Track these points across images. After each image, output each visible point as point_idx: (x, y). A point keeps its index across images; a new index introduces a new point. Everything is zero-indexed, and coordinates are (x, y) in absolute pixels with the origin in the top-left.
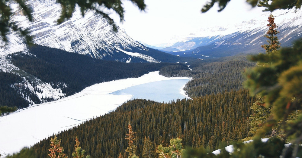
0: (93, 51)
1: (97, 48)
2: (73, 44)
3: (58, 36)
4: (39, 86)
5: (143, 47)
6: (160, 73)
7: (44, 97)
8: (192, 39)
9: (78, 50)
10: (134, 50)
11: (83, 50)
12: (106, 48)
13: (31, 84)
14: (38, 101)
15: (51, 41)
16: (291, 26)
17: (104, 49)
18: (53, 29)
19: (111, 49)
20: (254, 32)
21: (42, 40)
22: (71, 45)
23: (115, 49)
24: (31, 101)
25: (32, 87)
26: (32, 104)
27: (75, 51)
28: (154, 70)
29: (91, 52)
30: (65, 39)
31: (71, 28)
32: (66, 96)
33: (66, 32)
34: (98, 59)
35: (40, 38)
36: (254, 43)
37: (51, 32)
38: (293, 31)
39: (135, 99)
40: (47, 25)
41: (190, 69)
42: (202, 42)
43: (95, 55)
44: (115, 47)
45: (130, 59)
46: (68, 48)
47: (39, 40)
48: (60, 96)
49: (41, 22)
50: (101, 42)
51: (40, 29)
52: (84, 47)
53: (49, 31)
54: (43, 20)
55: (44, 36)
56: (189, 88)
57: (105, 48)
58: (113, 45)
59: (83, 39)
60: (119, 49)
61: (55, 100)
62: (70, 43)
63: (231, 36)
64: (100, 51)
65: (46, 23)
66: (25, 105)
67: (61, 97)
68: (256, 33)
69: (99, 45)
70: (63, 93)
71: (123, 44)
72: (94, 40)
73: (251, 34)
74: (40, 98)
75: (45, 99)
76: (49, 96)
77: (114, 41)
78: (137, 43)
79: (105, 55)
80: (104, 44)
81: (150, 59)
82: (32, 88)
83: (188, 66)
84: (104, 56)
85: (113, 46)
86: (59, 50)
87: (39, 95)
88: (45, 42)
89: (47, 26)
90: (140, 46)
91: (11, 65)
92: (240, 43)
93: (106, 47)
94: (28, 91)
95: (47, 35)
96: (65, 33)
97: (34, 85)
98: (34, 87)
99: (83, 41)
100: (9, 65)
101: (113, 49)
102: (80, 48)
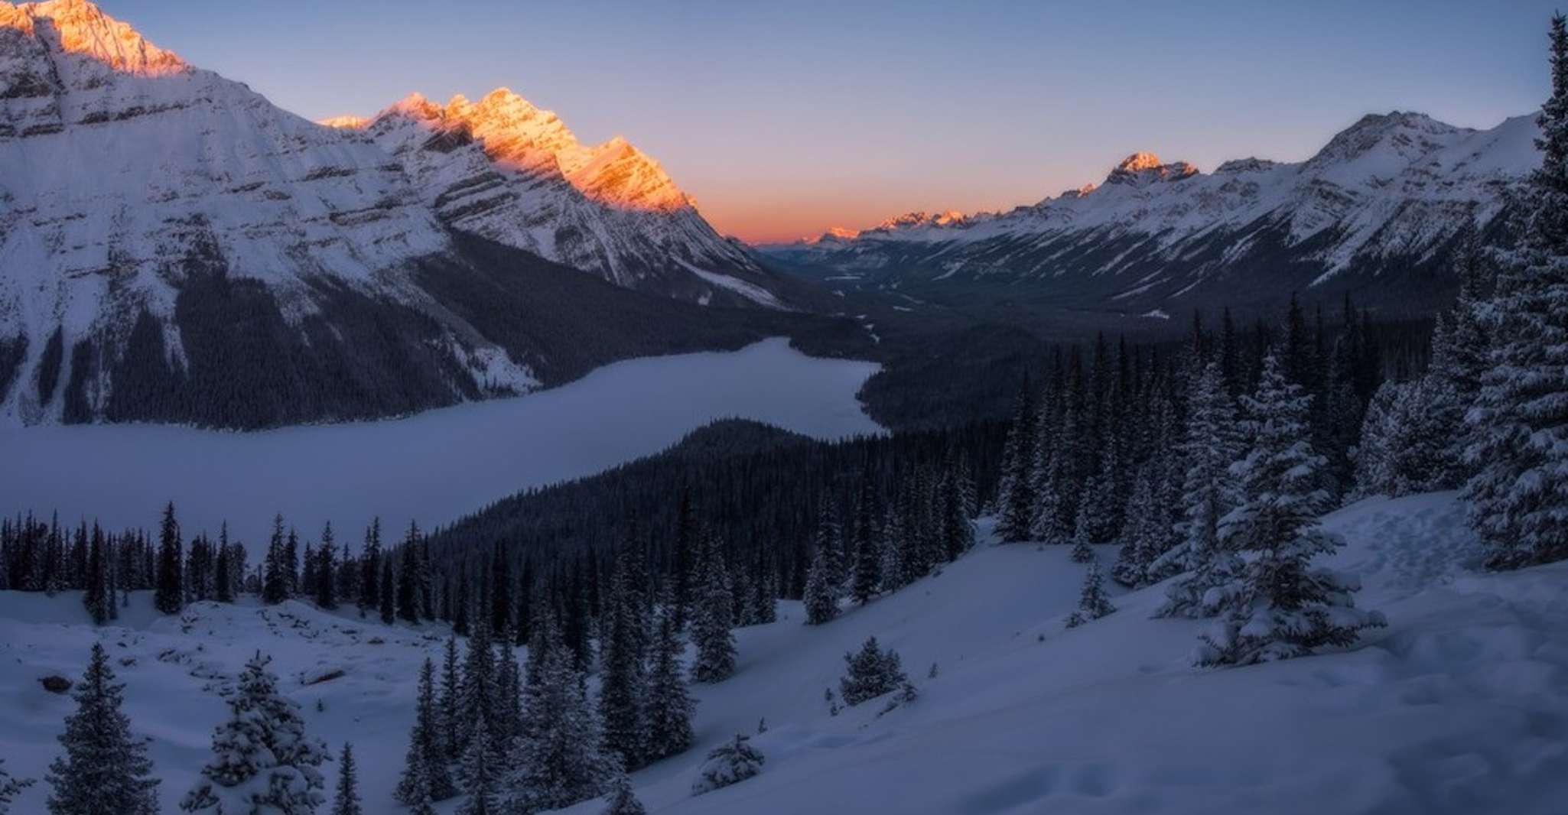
0: (613, 262)
1: (624, 253)
2: (561, 237)
3: (526, 212)
4: (481, 353)
5: (745, 260)
6: (792, 345)
7: (491, 383)
8: (881, 245)
9: (572, 256)
10: (721, 266)
11: (586, 257)
12: (646, 256)
13: (461, 343)
14: (472, 391)
15: (506, 224)
16: (1132, 230)
17: (642, 258)
18: (512, 191)
19: (659, 260)
20: (1043, 241)
21: (486, 219)
22: (554, 240)
23: (671, 262)
24: (458, 392)
25: (463, 352)
26: (460, 400)
27: (566, 259)
28: (775, 332)
29: (606, 265)
30: (540, 221)
31: (560, 193)
32: (544, 388)
33: (547, 201)
34: (623, 289)
35: (480, 215)
36: (1041, 271)
37: (509, 201)
38: (1136, 246)
39: (733, 417)
40: (499, 180)
41: (874, 336)
42: (906, 257)
43: (616, 274)
44: (671, 253)
45: (710, 294)
46: (547, 248)
47: (478, 222)
48: (529, 387)
49: (487, 170)
50: (634, 238)
51: (483, 190)
52: (589, 247)
53: (504, 197)
54: (491, 165)
55: (489, 211)
56: (872, 396)
57: (643, 255)
58: (666, 245)
59: (589, 225)
60: (679, 260)
61: (516, 394)
62: (552, 232)
63: (983, 247)
64: (630, 264)
65: (498, 176)
66: (445, 401)
67: (532, 390)
68: (1047, 243)
69: (628, 245)
70: (535, 377)
71: (694, 250)
72: (616, 229)
73: (1036, 245)
74: (481, 386)
75: (492, 390)
76: (504, 379)
77: (668, 237)
78: (731, 249)
79: (642, 276)
80: (641, 244)
81: (764, 297)
82: (461, 355)
83: (870, 327)
84: (639, 279)
85: (666, 252)
86: (522, 253)
87: (478, 376)
88: (491, 227)
89: (499, 184)
90: (739, 256)
91: (418, 289)
92: (1008, 270)
93: (647, 251)
94: (451, 362)
95: (498, 207)
96: (544, 205)
97: (468, 348)
98: (467, 352)
99: (588, 230)
100: (412, 289)
101: (664, 258)
102: (577, 252)
